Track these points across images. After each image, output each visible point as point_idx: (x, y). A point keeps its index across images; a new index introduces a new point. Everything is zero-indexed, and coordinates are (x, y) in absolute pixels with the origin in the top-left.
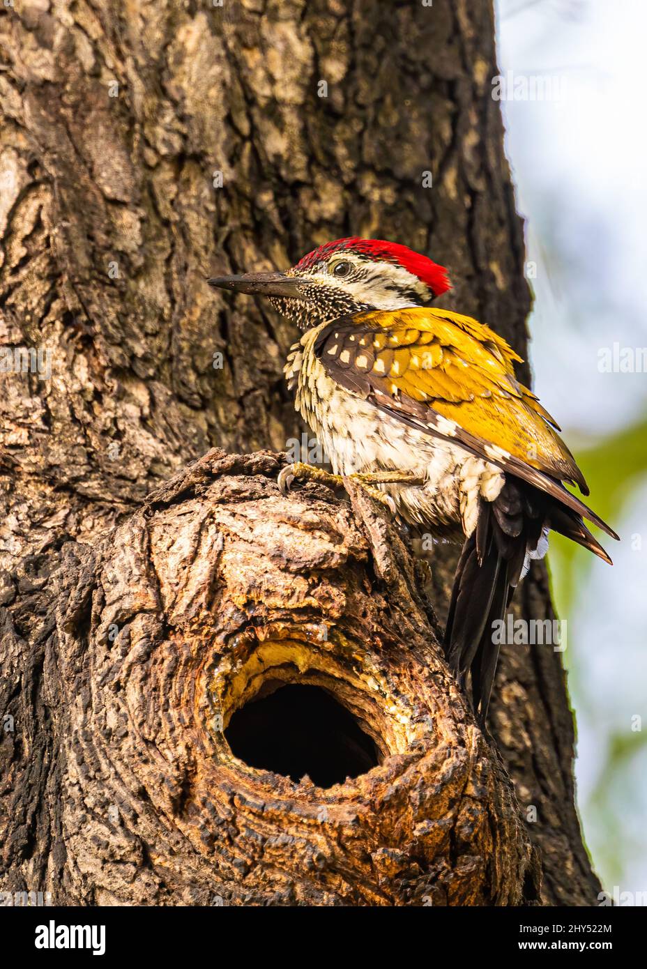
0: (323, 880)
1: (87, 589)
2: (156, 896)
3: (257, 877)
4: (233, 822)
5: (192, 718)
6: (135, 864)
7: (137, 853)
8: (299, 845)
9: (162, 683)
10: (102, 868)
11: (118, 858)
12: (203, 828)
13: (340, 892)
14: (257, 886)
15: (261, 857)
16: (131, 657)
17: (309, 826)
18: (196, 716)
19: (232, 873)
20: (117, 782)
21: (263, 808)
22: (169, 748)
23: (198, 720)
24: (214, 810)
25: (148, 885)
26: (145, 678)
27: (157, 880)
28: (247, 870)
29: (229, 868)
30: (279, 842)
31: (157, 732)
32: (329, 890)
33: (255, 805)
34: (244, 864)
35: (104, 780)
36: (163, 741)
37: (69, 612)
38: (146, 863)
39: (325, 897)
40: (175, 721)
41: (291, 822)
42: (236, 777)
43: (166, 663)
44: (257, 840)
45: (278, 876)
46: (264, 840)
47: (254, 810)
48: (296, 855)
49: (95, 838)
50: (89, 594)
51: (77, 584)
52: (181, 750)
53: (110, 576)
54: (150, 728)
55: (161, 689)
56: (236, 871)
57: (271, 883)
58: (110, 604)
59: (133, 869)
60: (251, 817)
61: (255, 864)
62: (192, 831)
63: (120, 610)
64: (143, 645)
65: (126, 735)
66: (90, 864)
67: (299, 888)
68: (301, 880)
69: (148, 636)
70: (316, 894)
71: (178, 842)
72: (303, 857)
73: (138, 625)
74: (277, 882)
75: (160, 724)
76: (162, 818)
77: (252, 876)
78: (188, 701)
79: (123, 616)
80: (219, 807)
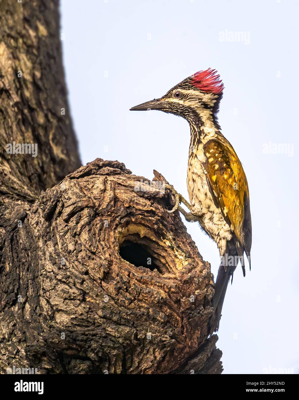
0: (161, 307)
1: (55, 202)
2: (87, 312)
3: (135, 304)
4: (129, 282)
5: (110, 245)
6: (79, 300)
7: (81, 295)
8: (155, 293)
9: (97, 232)
10: (64, 302)
11: (72, 298)
12: (116, 284)
13: (166, 313)
14: (134, 308)
15: (138, 297)
16: (82, 222)
17: (158, 286)
18: (111, 245)
19: (125, 303)
20: (73, 270)
21: (142, 278)
22: (102, 255)
23: (112, 246)
24: (121, 278)
25: (84, 308)
26: (90, 230)
27: (88, 306)
28: (131, 301)
29: (124, 301)
30: (147, 291)
31: (97, 249)
32: (162, 312)
33: (138, 277)
34: (130, 299)
35: (67, 269)
36: (100, 252)
37: (46, 210)
38: (84, 300)
39: (160, 314)
40: (104, 245)
41: (152, 284)
42: (129, 267)
43: (98, 226)
44: (138, 289)
45: (144, 305)
46: (141, 290)
47: (138, 278)
48: (153, 297)
49: (62, 290)
50: (56, 204)
51: (51, 200)
52: (107, 256)
53: (66, 197)
54: (94, 247)
55: (97, 234)
56: (127, 302)
57: (140, 307)
58: (67, 207)
59: (78, 302)
60: (136, 281)
61: (135, 299)
62: (111, 287)
63: (76, 207)
64: (88, 219)
65: (81, 251)
66: (57, 301)
67: (151, 310)
68: (152, 307)
69: (90, 216)
70: (157, 312)
71: (101, 291)
72: (156, 297)
73: (86, 211)
74: (142, 307)
75: (98, 246)
76: (95, 282)
77: (133, 304)
78: (107, 239)
79: (76, 209)
80: (123, 277)
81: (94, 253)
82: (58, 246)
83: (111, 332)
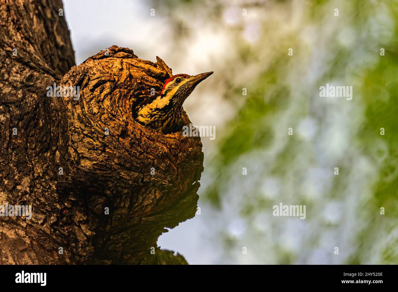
0: (163, 159)
1: (83, 76)
2: (107, 160)
3: (144, 156)
4: (141, 139)
5: (126, 111)
6: (100, 150)
7: (102, 147)
8: (160, 148)
9: (117, 100)
10: (88, 151)
11: (95, 148)
12: (131, 140)
13: (167, 163)
14: (143, 159)
15: (147, 150)
16: (105, 92)
17: (162, 143)
18: (127, 110)
19: (136, 154)
20: (97, 127)
21: (150, 136)
22: (120, 117)
23: (128, 111)
24: (135, 135)
25: (104, 156)
26: (111, 99)
27: (107, 156)
28: (141, 153)
29: (136, 153)
30: (154, 146)
31: (117, 113)
32: (164, 163)
33: (147, 135)
34: (141, 152)
35: (92, 126)
36: (119, 115)
37: (76, 82)
38: (104, 151)
39: (163, 164)
40: (122, 110)
41: (157, 142)
42: (141, 128)
43: (118, 95)
44: (148, 145)
45: (151, 157)
46: (149, 145)
47: (148, 137)
48: (158, 151)
49: (88, 142)
50: (84, 77)
51: (79, 74)
52: (124, 118)
53: (92, 73)
54: (115, 111)
55: (116, 102)
56: (138, 153)
57: (148, 158)
58: (92, 80)
59: (100, 152)
60: (146, 139)
61: (144, 152)
62: (126, 142)
63: (101, 80)
64: (110, 90)
65: (104, 114)
66: (83, 150)
67: (155, 161)
68: (156, 158)
69: (111, 88)
70: (160, 163)
71: (119, 145)
72: (160, 151)
73: (108, 84)
74: (149, 158)
75: (117, 111)
76: (113, 137)
77: (142, 156)
78: (124, 106)
79: (101, 82)
80: (137, 135)
81: (114, 116)
82: (85, 109)
83: (123, 176)
